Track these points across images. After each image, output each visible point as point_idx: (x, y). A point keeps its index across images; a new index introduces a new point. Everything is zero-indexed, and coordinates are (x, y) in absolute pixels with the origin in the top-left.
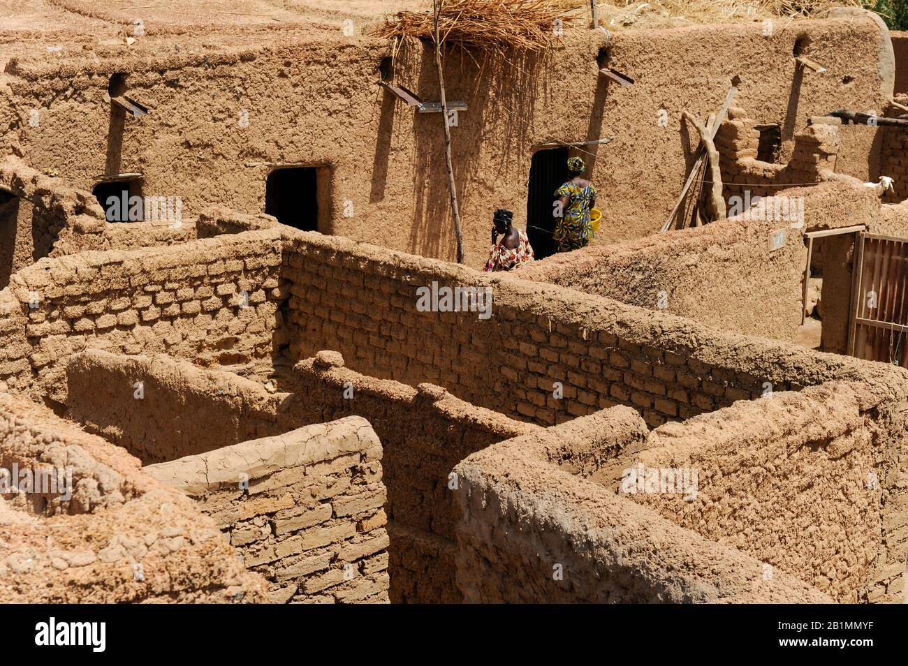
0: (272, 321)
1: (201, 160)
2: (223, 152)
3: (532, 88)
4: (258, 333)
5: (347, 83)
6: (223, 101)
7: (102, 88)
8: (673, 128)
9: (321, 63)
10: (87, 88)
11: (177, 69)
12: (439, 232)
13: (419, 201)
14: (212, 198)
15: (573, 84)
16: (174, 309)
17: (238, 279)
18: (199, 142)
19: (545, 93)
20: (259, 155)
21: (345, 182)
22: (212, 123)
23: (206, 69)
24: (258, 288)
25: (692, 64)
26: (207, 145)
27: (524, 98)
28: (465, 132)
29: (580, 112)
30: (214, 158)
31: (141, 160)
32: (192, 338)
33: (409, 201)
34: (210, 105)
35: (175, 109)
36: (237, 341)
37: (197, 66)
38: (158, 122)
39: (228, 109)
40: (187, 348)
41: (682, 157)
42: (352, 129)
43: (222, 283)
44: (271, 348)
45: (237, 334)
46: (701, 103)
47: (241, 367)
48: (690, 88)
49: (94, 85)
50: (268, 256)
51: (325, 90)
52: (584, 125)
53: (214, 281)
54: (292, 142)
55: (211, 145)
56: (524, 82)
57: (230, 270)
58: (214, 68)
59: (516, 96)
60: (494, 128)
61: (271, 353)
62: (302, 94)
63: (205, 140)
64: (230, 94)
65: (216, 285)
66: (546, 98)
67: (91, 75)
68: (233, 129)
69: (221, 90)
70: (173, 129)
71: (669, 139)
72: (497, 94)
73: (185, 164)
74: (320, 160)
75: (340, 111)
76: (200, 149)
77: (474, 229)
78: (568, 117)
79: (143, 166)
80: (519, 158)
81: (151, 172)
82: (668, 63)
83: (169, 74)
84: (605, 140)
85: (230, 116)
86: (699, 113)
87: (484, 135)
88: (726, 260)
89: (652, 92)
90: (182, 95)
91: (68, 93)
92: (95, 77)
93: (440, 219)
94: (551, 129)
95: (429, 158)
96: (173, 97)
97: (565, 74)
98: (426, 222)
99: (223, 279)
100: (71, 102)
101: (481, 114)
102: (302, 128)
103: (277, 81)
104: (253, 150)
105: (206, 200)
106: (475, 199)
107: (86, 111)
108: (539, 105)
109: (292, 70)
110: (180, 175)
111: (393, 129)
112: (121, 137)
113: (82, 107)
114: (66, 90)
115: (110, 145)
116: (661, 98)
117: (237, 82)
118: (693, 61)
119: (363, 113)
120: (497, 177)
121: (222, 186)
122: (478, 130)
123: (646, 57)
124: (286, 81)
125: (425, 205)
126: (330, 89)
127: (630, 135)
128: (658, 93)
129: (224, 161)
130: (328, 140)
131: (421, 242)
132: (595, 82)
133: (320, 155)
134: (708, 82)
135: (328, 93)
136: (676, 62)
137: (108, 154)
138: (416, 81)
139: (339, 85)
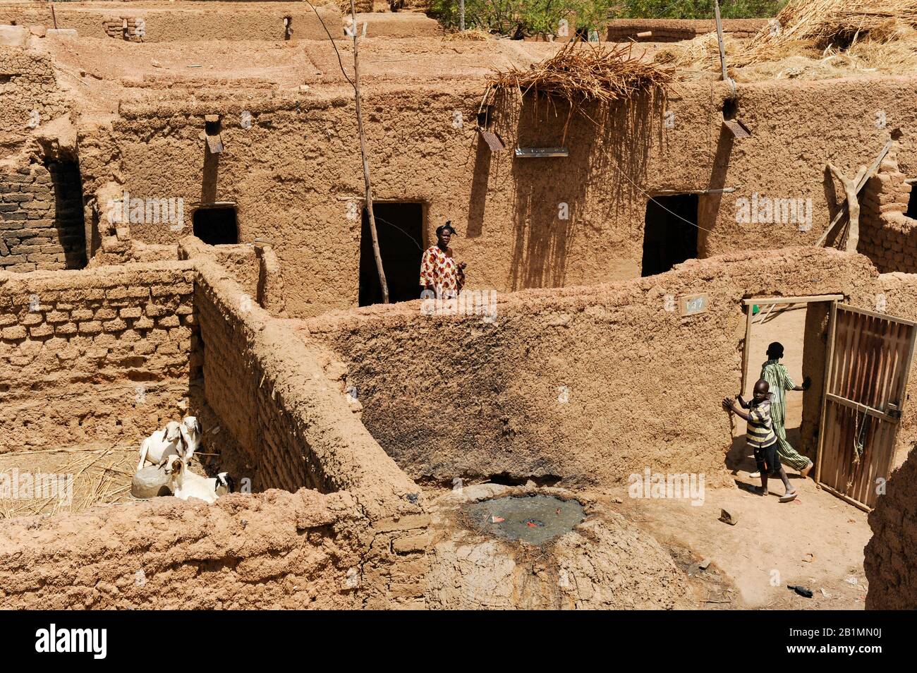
0: (187, 344)
1: (293, 193)
2: (315, 187)
3: (645, 135)
4: (170, 354)
5: (441, 128)
6: (316, 141)
7: (198, 127)
8: (815, 180)
9: (414, 110)
10: (184, 127)
11: (270, 112)
12: (542, 268)
13: (520, 239)
14: (304, 227)
15: (693, 133)
16: (70, 328)
17: (146, 304)
18: (290, 177)
19: (661, 141)
20: (351, 190)
21: (439, 218)
22: (303, 161)
23: (299, 113)
24: (169, 313)
25: (839, 117)
26: (298, 180)
27: (636, 147)
28: (568, 177)
29: (700, 161)
30: (306, 191)
31: (235, 191)
32: (90, 354)
33: (510, 238)
34: (301, 145)
35: (268, 147)
36: (145, 360)
37: (290, 110)
38: (252, 158)
39: (319, 149)
40: (85, 364)
41: (826, 208)
42: (446, 170)
43: (126, 307)
44: (188, 370)
45: (144, 354)
46: (850, 155)
47: (152, 384)
48: (837, 140)
49: (191, 125)
50: (179, 285)
51: (419, 134)
52: (706, 174)
53: (115, 304)
54: (385, 180)
55: (303, 180)
56: (636, 131)
57: (133, 295)
58: (306, 112)
59: (626, 144)
60: (602, 174)
61: (188, 374)
62: (395, 137)
63: (297, 176)
64: (322, 136)
65: (119, 308)
66: (661, 147)
67: (187, 116)
68: (324, 167)
69: (313, 132)
70: (265, 165)
71: (809, 190)
72: (605, 142)
73: (277, 196)
74: (414, 197)
75: (434, 154)
76: (292, 183)
77: (579, 267)
78: (687, 165)
79: (236, 196)
80: (630, 203)
81: (244, 201)
82: (808, 115)
83: (262, 116)
84: (730, 189)
85: (322, 155)
86: (848, 165)
87: (591, 179)
88: (615, 323)
89: (788, 144)
90: (275, 135)
91: (166, 131)
92: (192, 117)
93: (542, 256)
94: (666, 176)
95: (529, 199)
96: (266, 137)
97: (684, 124)
98: (527, 258)
99: (126, 303)
100: (170, 139)
101: (586, 160)
102: (394, 168)
103: (369, 125)
104: (345, 186)
105: (298, 228)
106: (580, 240)
107: (182, 146)
108: (653, 152)
109: (384, 115)
110: (274, 206)
111: (491, 171)
112: (216, 170)
113: (178, 143)
114: (164, 127)
115: (205, 176)
116: (799, 149)
117: (328, 125)
118: (840, 113)
119: (458, 156)
120: (606, 220)
121: (314, 217)
122: (584, 176)
123: (781, 108)
124: (378, 125)
125: (526, 243)
126: (424, 133)
127: (761, 185)
128: (796, 145)
129: (316, 194)
130: (421, 179)
131: (521, 276)
132: (719, 133)
133: (413, 192)
134: (859, 135)
135: (421, 137)
136: (818, 114)
137: (203, 184)
138: (515, 128)
139: (433, 130)
